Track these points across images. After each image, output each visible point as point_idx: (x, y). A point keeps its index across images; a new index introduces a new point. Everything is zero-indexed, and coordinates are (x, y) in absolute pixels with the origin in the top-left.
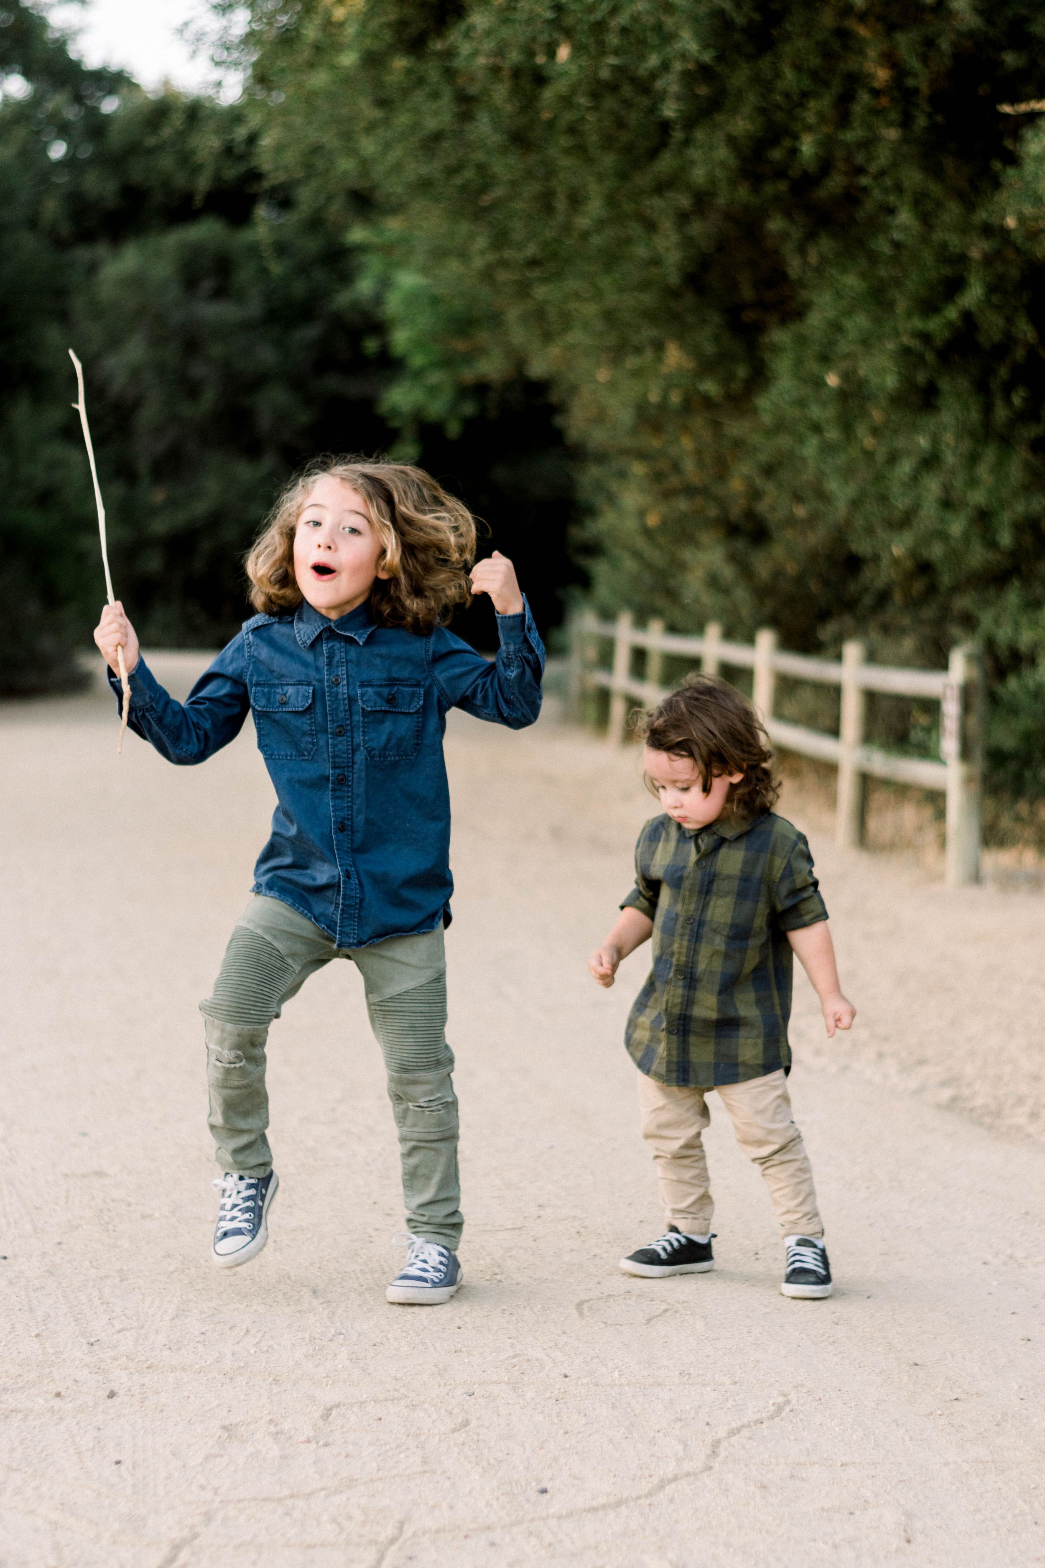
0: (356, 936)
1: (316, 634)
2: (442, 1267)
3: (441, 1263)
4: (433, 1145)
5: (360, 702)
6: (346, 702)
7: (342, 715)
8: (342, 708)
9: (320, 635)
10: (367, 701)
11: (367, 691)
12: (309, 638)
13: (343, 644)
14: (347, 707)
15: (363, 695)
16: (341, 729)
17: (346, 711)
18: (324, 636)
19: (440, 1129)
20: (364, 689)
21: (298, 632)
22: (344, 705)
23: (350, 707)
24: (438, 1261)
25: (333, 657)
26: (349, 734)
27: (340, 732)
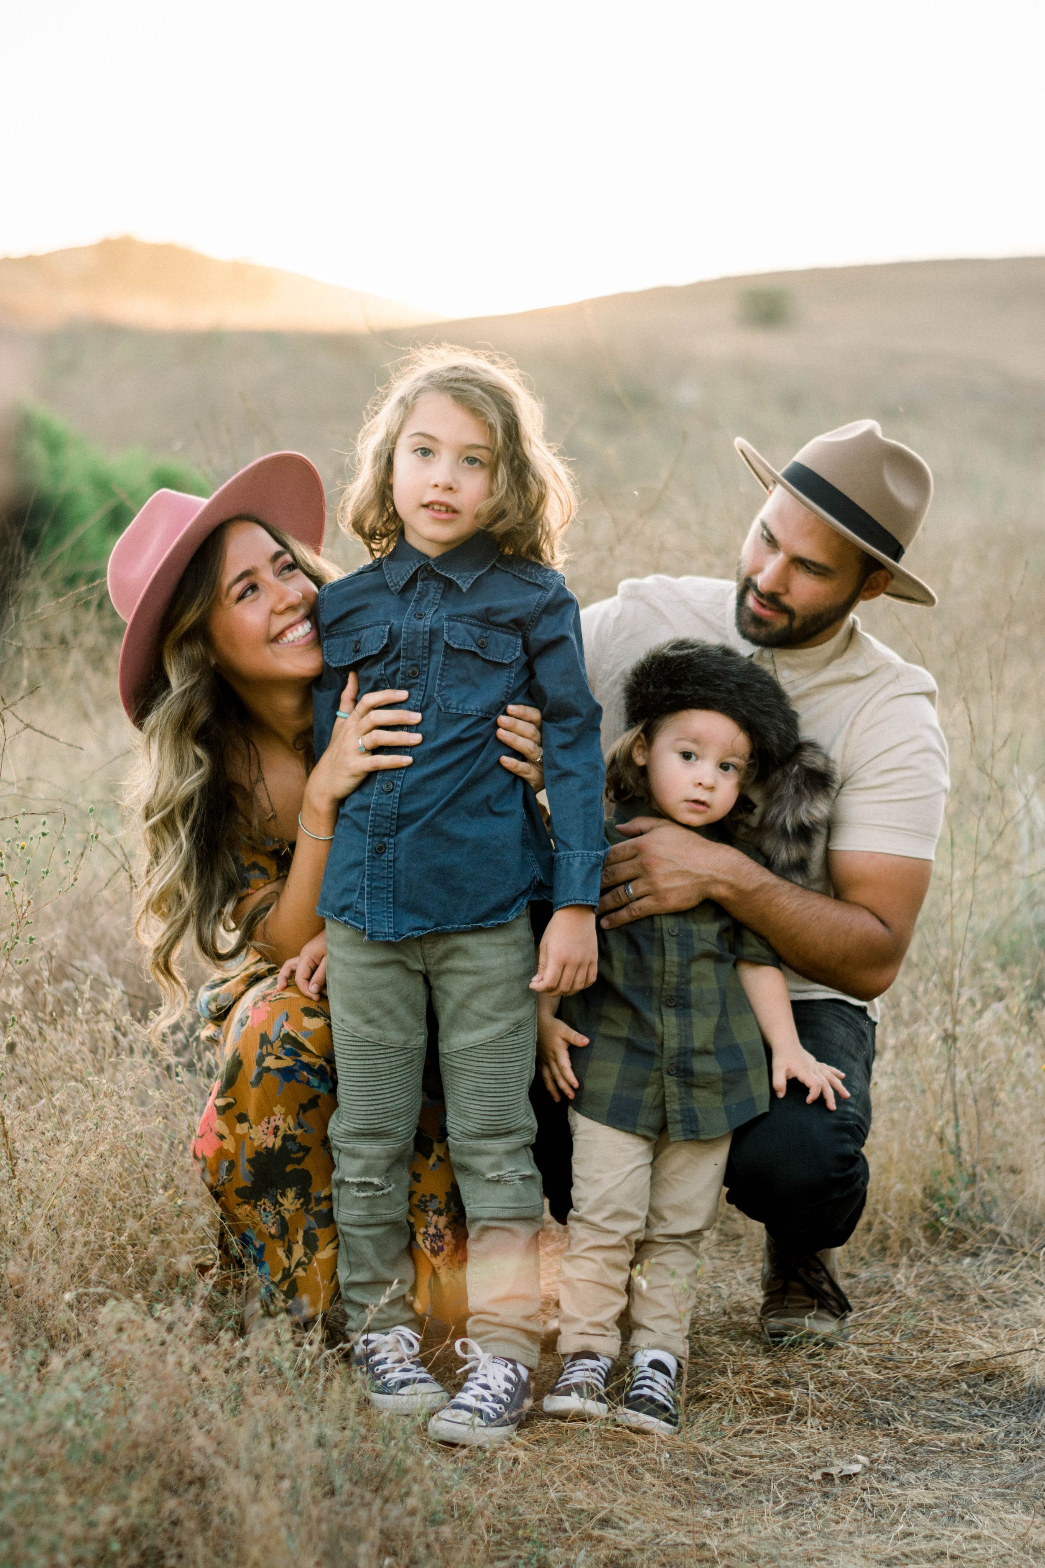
0: (391, 925)
1: (411, 573)
2: (504, 1397)
3: (506, 1391)
4: (507, 1225)
5: (446, 637)
6: (427, 636)
7: (419, 652)
8: (420, 644)
9: (416, 573)
10: (454, 636)
11: (454, 626)
12: (402, 579)
13: (442, 585)
14: (426, 644)
15: (450, 629)
16: (415, 669)
17: (425, 647)
18: (420, 576)
19: (516, 1205)
20: (452, 623)
21: (389, 573)
22: (424, 640)
23: (431, 642)
24: (503, 1388)
25: (425, 596)
26: (424, 677)
27: (414, 673)
